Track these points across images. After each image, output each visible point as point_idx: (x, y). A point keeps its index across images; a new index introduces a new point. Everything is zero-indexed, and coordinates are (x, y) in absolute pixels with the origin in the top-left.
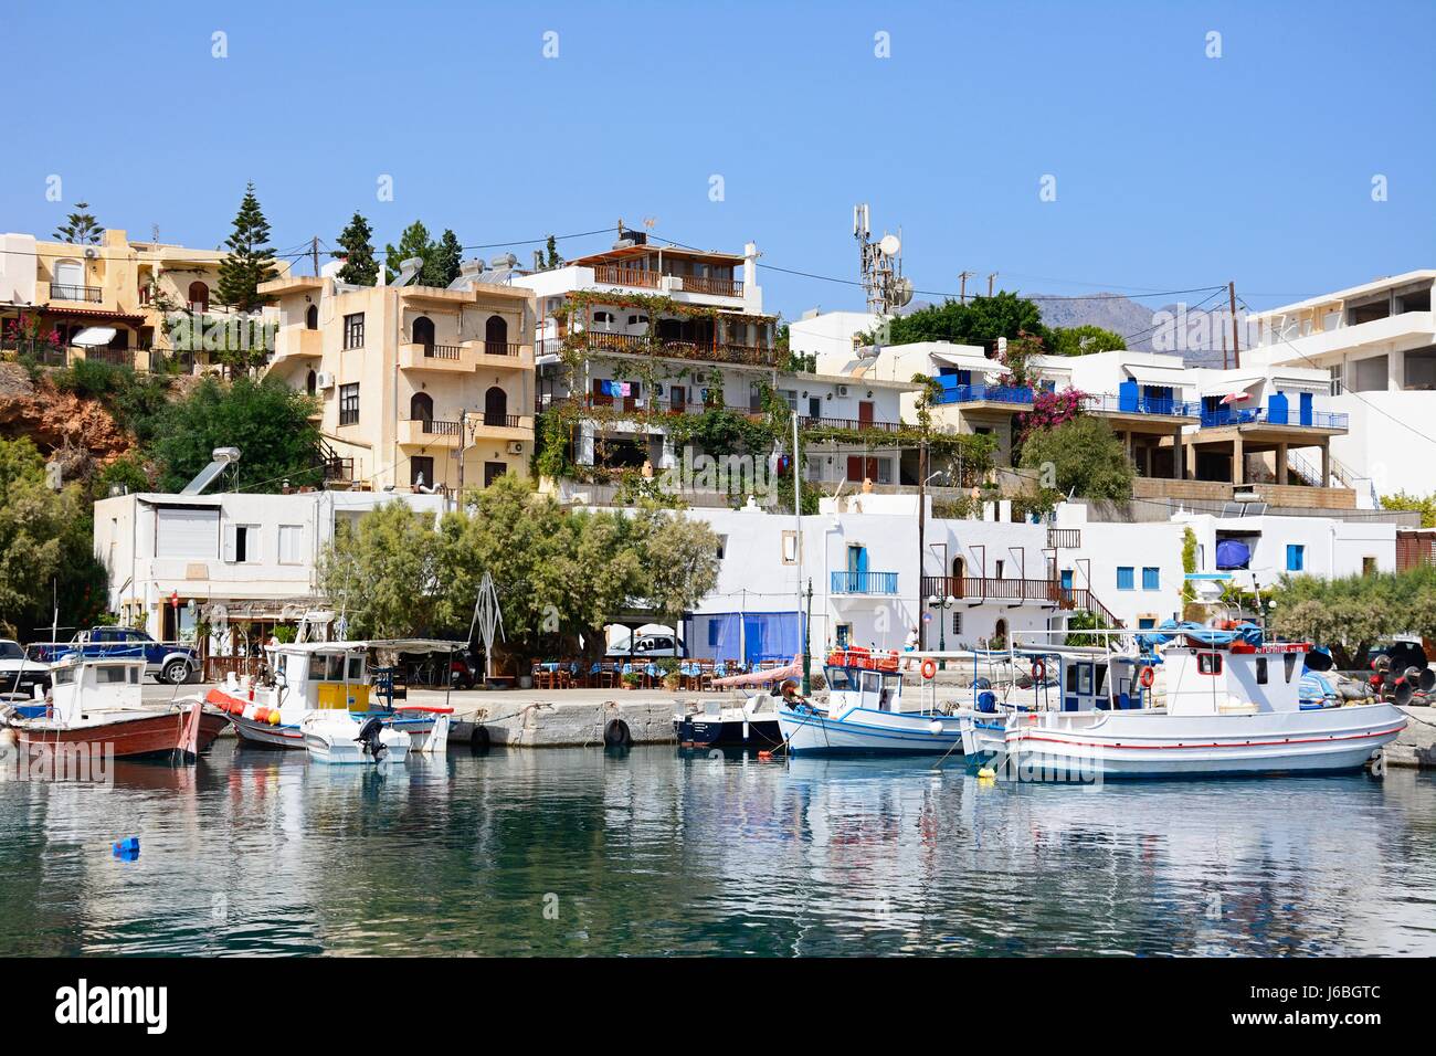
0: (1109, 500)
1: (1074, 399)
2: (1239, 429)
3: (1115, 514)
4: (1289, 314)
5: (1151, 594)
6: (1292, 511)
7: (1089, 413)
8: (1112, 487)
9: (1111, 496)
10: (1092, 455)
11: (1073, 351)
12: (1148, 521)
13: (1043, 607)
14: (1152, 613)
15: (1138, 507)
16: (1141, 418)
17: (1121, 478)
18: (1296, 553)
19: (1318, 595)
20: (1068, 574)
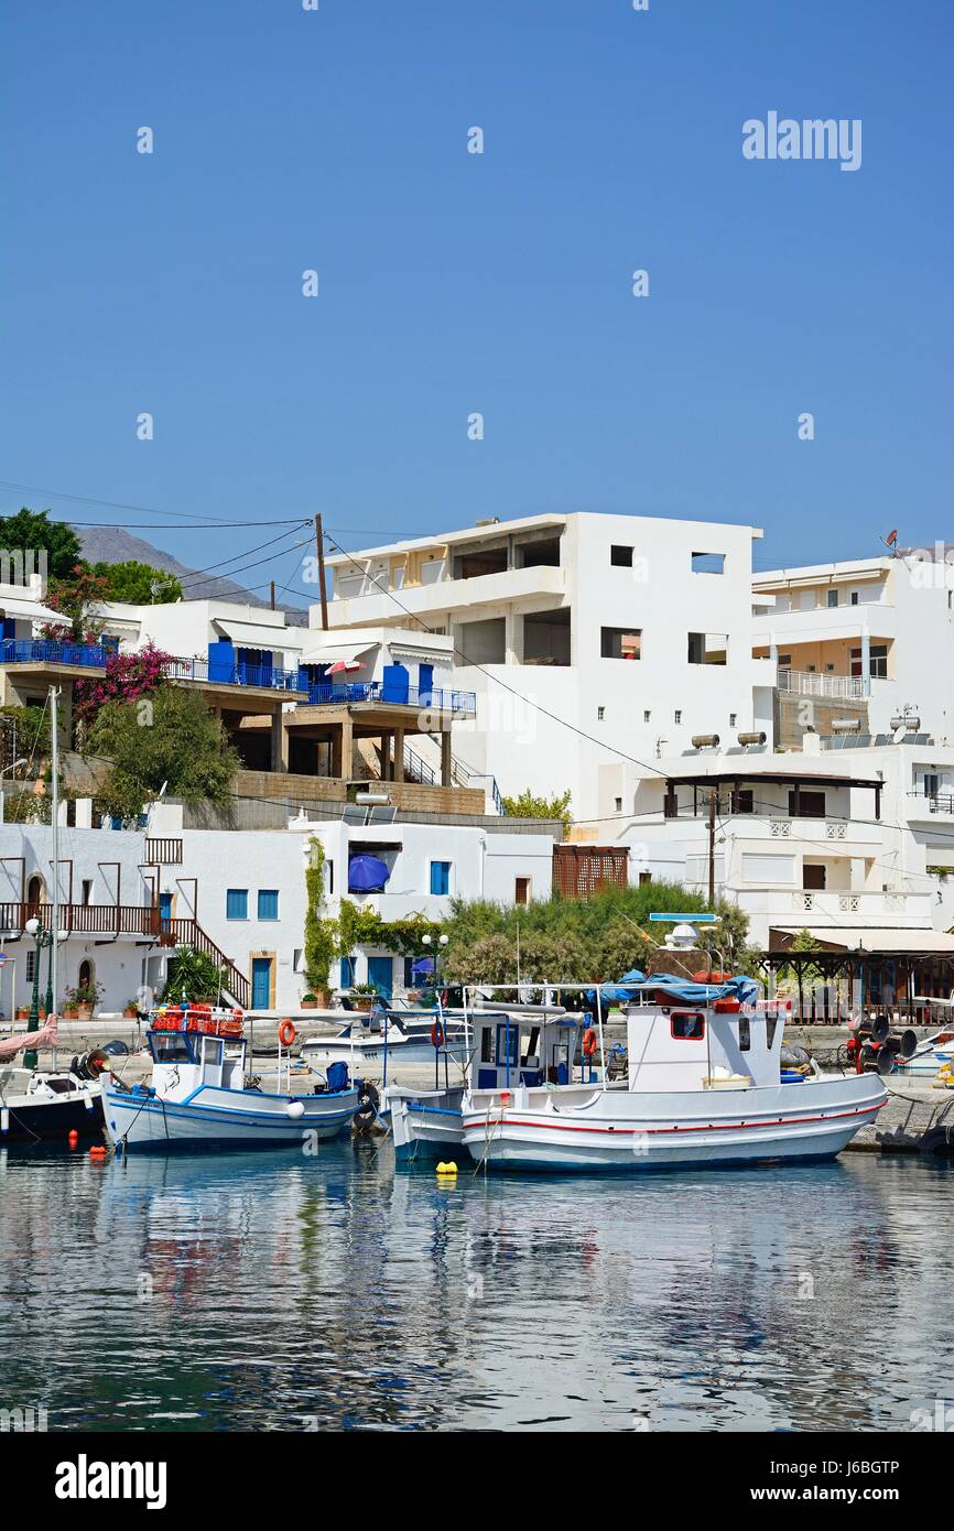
0: (206, 800)
1: (154, 662)
2: (349, 708)
3: (214, 819)
4: (375, 559)
5: (268, 925)
6: (420, 817)
7: (175, 683)
8: (211, 782)
9: (210, 794)
10: (184, 739)
11: (143, 599)
12: (257, 828)
13: (138, 944)
14: (268, 950)
15: (243, 808)
16: (237, 691)
17: (222, 771)
18: (441, 871)
19: (500, 927)
20: (166, 899)
